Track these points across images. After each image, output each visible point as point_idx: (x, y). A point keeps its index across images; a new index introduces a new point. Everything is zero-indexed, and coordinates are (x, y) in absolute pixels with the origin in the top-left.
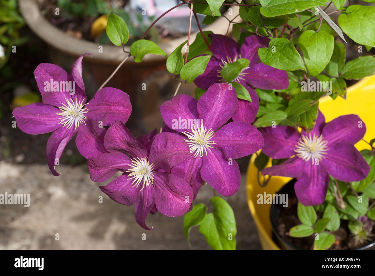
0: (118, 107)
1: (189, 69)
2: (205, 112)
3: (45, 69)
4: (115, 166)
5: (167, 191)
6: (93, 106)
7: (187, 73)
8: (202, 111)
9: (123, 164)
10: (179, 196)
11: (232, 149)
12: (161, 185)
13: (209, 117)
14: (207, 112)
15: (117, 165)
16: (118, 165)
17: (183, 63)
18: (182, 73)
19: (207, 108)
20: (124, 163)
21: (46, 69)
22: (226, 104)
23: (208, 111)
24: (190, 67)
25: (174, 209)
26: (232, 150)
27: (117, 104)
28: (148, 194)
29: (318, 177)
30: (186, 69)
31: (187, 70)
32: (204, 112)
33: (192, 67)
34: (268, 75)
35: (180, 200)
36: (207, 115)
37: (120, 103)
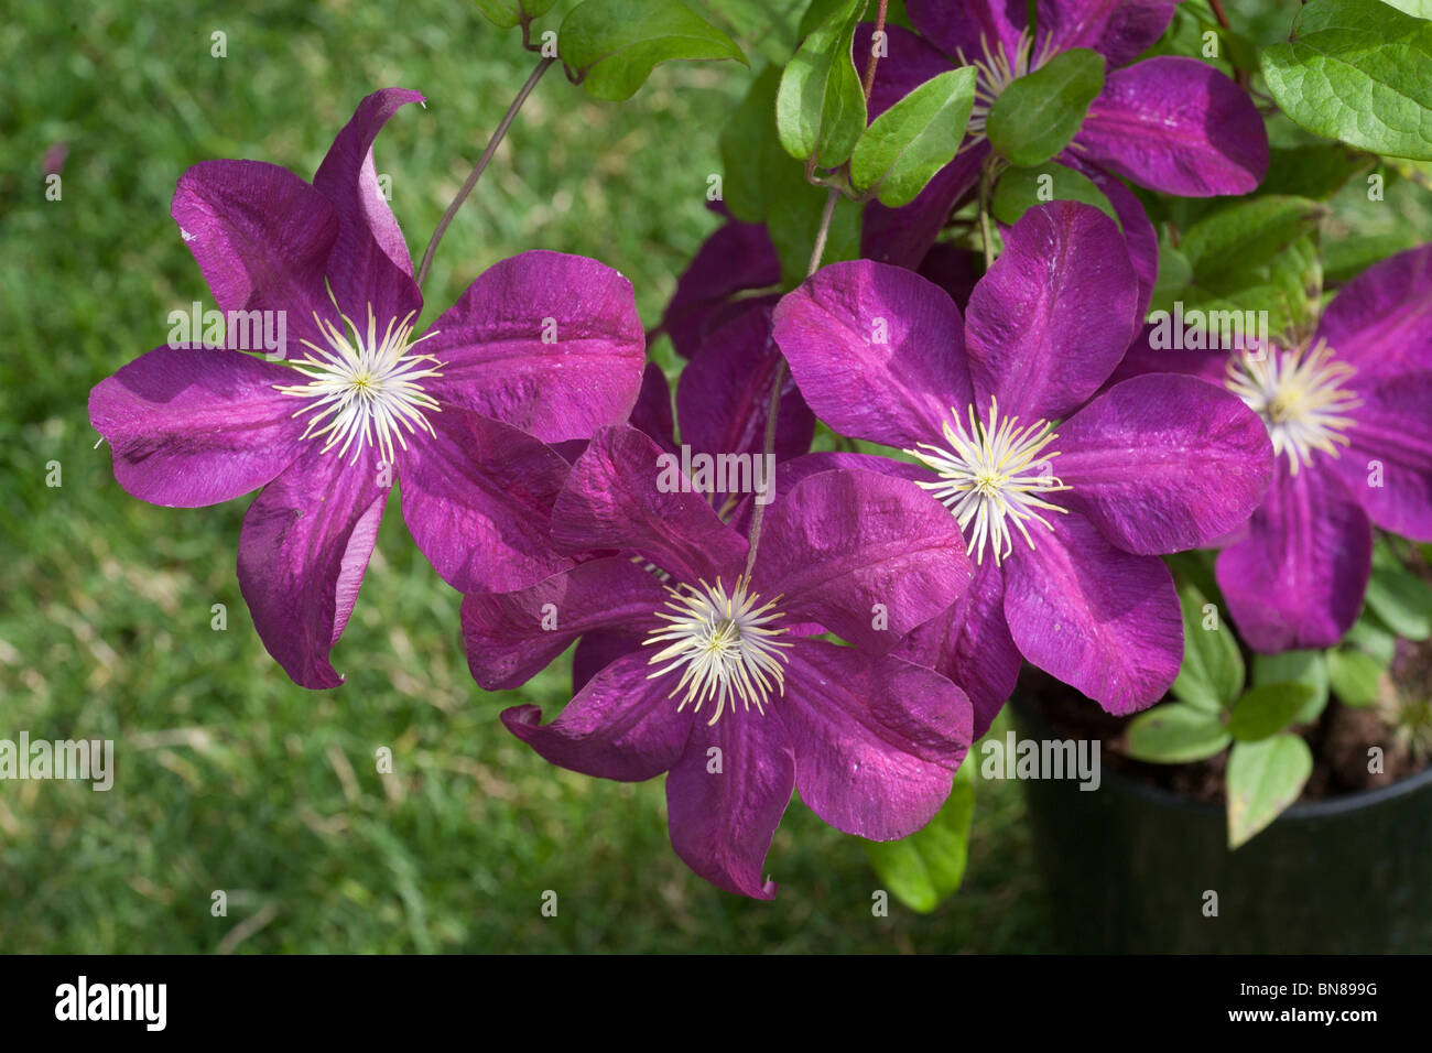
0: (591, 341)
1: (892, 142)
2: (999, 346)
3: (222, 189)
4: (590, 618)
5: (852, 721)
6: (461, 344)
7: (879, 160)
8: (984, 339)
9: (626, 609)
10: (914, 744)
11: (1143, 505)
12: (818, 695)
13: (1016, 364)
14: (1009, 343)
15: (599, 615)
16: (603, 613)
17: (862, 115)
18: (860, 160)
19: (1006, 328)
20: (627, 601)
21: (229, 190)
22: (1086, 296)
23: (1014, 338)
24: (893, 131)
25: (894, 806)
26: (1143, 509)
27: (586, 328)
28: (751, 738)
29: (1315, 528)
30: (878, 140)
31: (882, 144)
32: (994, 344)
33: (901, 129)
34: (1178, 120)
35: (916, 760)
36: (1008, 356)
37: (598, 325)
